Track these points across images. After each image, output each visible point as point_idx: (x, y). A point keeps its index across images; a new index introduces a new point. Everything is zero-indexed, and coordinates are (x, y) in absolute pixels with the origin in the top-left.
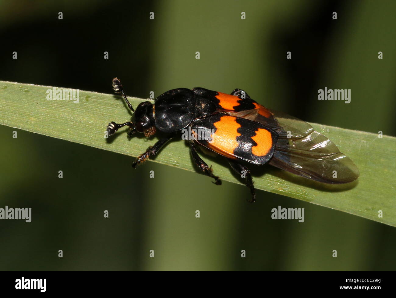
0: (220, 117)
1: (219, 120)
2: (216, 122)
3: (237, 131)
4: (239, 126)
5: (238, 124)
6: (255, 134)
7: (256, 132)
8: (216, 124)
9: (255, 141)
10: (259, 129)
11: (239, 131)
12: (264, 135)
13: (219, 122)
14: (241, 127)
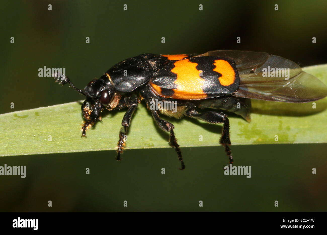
0: (173, 64)
1: (173, 67)
2: (172, 69)
3: (197, 69)
4: (195, 65)
5: (194, 63)
6: (215, 67)
7: (214, 64)
8: (174, 71)
9: (219, 72)
10: (216, 61)
11: (198, 68)
12: (223, 65)
13: (175, 68)
14: (198, 64)
